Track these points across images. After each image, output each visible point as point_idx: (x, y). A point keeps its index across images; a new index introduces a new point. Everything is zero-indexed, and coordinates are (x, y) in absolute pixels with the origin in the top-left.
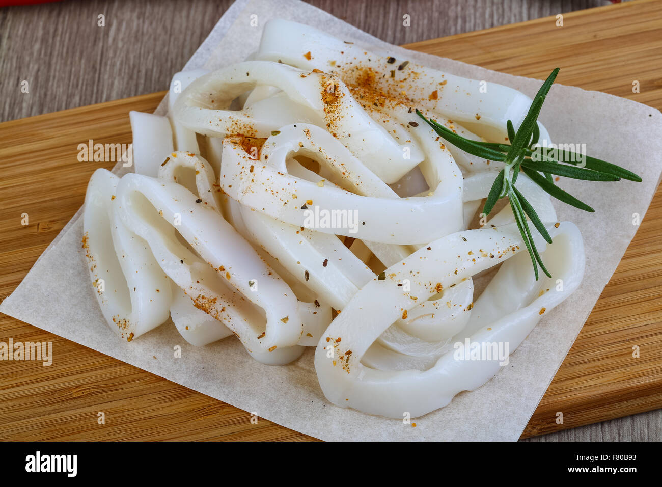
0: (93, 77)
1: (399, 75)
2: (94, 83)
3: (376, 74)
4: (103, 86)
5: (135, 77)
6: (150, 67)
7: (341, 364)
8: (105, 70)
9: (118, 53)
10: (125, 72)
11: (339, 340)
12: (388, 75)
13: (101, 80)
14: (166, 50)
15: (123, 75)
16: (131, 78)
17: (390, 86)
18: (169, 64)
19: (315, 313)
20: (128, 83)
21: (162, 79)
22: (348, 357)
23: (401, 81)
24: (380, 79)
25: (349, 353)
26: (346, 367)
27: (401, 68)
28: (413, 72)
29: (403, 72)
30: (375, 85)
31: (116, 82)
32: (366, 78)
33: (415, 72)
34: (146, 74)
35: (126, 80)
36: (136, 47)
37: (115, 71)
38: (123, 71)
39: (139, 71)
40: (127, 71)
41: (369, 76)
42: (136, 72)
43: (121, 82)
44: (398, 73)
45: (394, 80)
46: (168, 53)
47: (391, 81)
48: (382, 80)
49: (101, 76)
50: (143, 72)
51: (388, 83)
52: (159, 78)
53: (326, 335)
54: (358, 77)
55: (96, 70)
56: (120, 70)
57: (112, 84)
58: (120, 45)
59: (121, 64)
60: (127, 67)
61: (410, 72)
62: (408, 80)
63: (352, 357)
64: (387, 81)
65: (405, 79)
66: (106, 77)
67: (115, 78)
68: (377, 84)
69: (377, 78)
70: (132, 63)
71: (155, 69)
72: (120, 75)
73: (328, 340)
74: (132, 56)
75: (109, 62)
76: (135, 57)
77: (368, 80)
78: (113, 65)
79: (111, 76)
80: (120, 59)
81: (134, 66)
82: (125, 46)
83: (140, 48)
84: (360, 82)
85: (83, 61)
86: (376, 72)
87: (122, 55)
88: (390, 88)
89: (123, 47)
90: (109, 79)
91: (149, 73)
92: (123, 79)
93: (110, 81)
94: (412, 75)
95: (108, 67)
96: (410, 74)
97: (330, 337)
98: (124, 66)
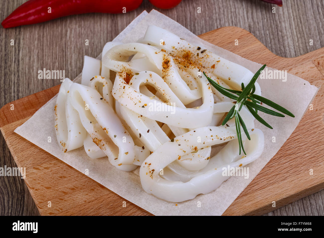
0: (63, 54)
1: (201, 55)
2: (63, 56)
3: (191, 54)
4: (68, 58)
5: (81, 53)
6: (87, 48)
7: (149, 174)
8: (68, 51)
9: (72, 43)
10: (76, 51)
11: (150, 164)
12: (196, 55)
13: (67, 55)
14: (93, 40)
15: (76, 52)
16: (79, 53)
17: (196, 60)
18: (95, 46)
19: (142, 152)
20: (78, 56)
21: (93, 53)
22: (153, 172)
23: (201, 58)
24: (192, 56)
25: (153, 170)
26: (151, 176)
27: (202, 52)
28: (207, 55)
29: (203, 54)
30: (190, 59)
31: (73, 56)
32: (187, 55)
33: (208, 54)
34: (86, 52)
35: (77, 55)
36: (80, 40)
37: (72, 51)
38: (75, 50)
39: (82, 50)
40: (77, 50)
41: (188, 54)
42: (81, 51)
43: (75, 55)
44: (200, 54)
45: (198, 57)
46: (94, 42)
47: (197, 58)
48: (193, 57)
49: (66, 53)
50: (84, 50)
51: (195, 58)
52: (92, 53)
53: (145, 161)
54: (184, 54)
55: (63, 51)
56: (74, 50)
57: (72, 57)
58: (73, 39)
59: (74, 48)
60: (77, 49)
61: (206, 54)
62: (204, 58)
63: (154, 172)
64: (195, 57)
65: (203, 58)
66: (69, 54)
67: (72, 54)
68: (191, 58)
69: (191, 56)
70: (79, 47)
71: (89, 49)
72: (74, 52)
73: (146, 164)
74: (78, 44)
75: (69, 47)
76: (80, 44)
77: (187, 56)
78: (71, 48)
79: (71, 53)
80: (73, 46)
81: (80, 48)
82: (75, 40)
83: (82, 40)
84: (184, 57)
85: (57, 47)
86: (192, 53)
87: (74, 43)
88: (195, 61)
89: (74, 40)
90: (70, 55)
91: (87, 51)
92: (76, 54)
93: (71, 55)
94: (206, 56)
95: (69, 50)
96: (205, 56)
97: (147, 163)
98: (75, 49)
